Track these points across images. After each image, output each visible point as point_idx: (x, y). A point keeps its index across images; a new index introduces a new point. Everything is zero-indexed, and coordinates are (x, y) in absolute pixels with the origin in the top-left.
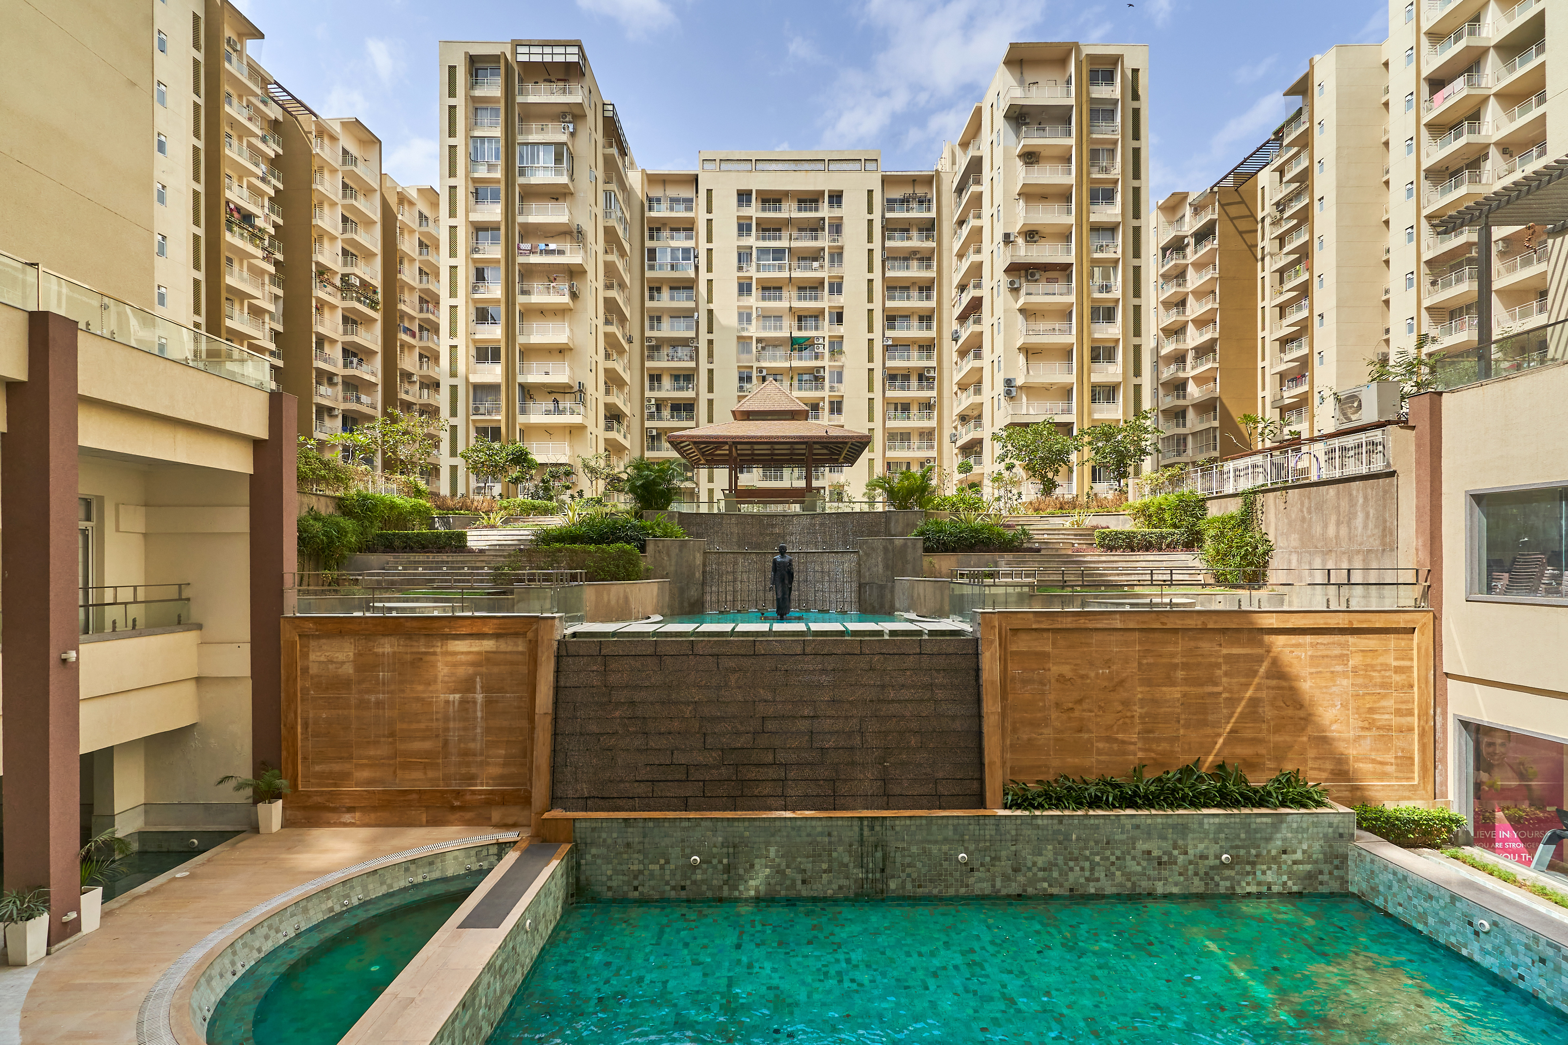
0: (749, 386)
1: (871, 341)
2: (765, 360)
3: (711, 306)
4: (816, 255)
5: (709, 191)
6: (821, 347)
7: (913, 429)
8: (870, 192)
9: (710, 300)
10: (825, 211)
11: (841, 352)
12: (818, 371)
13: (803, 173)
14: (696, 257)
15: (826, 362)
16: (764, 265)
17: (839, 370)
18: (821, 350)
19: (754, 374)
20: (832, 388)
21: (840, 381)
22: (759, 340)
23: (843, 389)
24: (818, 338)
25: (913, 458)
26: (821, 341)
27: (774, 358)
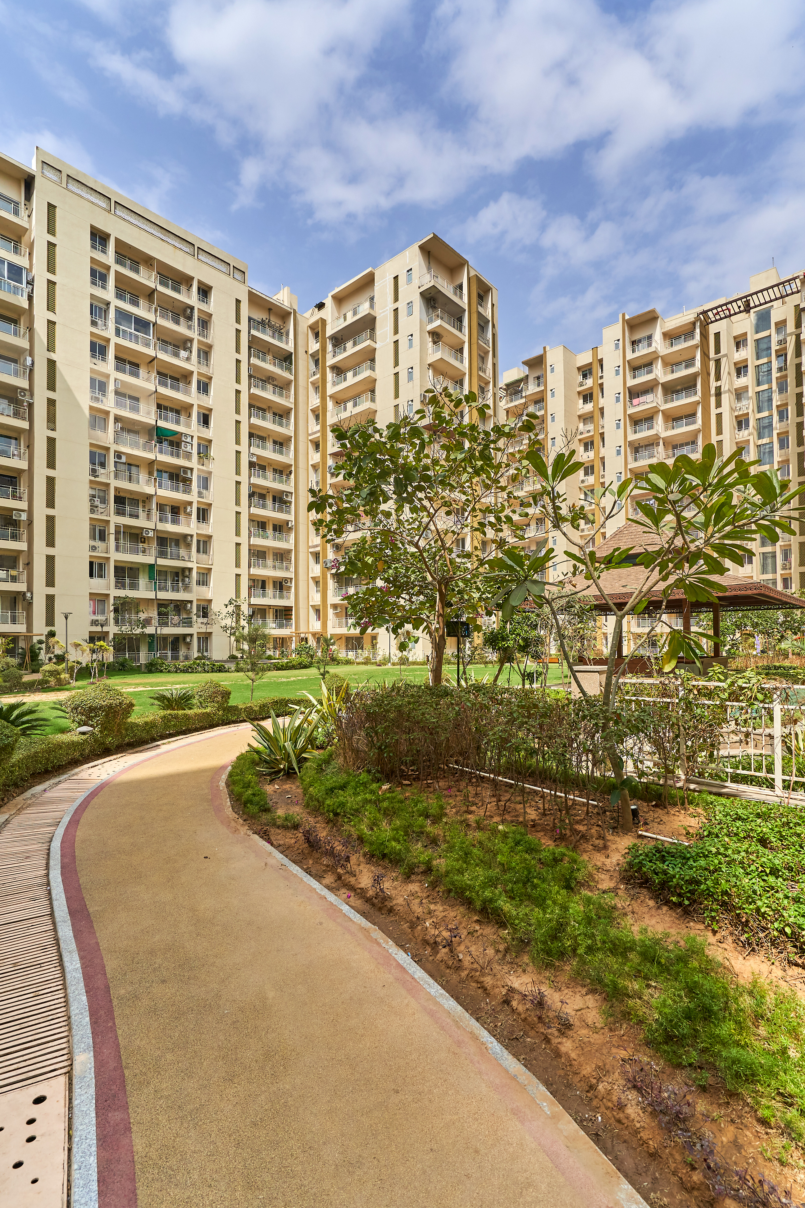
0: (102, 471)
1: (238, 453)
2: (125, 445)
3: (53, 356)
4: (184, 343)
5: (51, 207)
6: (189, 447)
7: (269, 548)
8: (238, 302)
9: (51, 347)
10: (192, 298)
11: (207, 456)
12: (185, 472)
13: (171, 248)
14: (30, 283)
15: (194, 463)
16: (125, 332)
17: (206, 475)
18: (189, 449)
19: (112, 459)
20: (200, 494)
21: (206, 487)
22: (117, 419)
23: (210, 497)
24: (186, 435)
25: (269, 577)
26: (189, 440)
27: (135, 445)
